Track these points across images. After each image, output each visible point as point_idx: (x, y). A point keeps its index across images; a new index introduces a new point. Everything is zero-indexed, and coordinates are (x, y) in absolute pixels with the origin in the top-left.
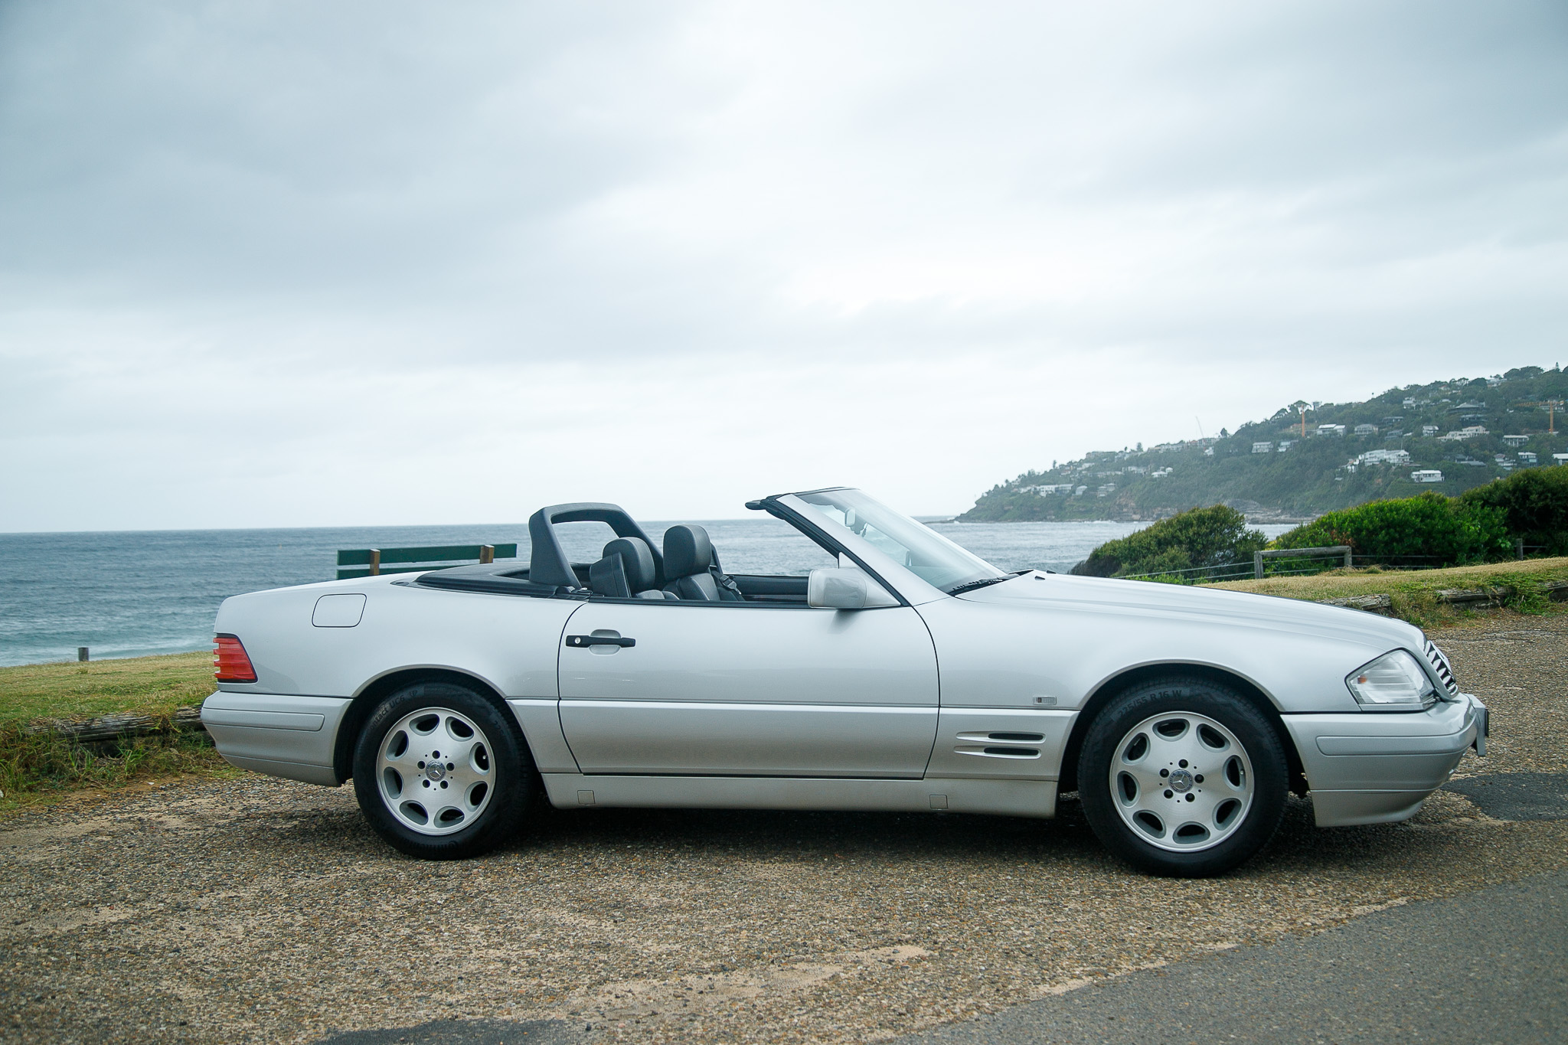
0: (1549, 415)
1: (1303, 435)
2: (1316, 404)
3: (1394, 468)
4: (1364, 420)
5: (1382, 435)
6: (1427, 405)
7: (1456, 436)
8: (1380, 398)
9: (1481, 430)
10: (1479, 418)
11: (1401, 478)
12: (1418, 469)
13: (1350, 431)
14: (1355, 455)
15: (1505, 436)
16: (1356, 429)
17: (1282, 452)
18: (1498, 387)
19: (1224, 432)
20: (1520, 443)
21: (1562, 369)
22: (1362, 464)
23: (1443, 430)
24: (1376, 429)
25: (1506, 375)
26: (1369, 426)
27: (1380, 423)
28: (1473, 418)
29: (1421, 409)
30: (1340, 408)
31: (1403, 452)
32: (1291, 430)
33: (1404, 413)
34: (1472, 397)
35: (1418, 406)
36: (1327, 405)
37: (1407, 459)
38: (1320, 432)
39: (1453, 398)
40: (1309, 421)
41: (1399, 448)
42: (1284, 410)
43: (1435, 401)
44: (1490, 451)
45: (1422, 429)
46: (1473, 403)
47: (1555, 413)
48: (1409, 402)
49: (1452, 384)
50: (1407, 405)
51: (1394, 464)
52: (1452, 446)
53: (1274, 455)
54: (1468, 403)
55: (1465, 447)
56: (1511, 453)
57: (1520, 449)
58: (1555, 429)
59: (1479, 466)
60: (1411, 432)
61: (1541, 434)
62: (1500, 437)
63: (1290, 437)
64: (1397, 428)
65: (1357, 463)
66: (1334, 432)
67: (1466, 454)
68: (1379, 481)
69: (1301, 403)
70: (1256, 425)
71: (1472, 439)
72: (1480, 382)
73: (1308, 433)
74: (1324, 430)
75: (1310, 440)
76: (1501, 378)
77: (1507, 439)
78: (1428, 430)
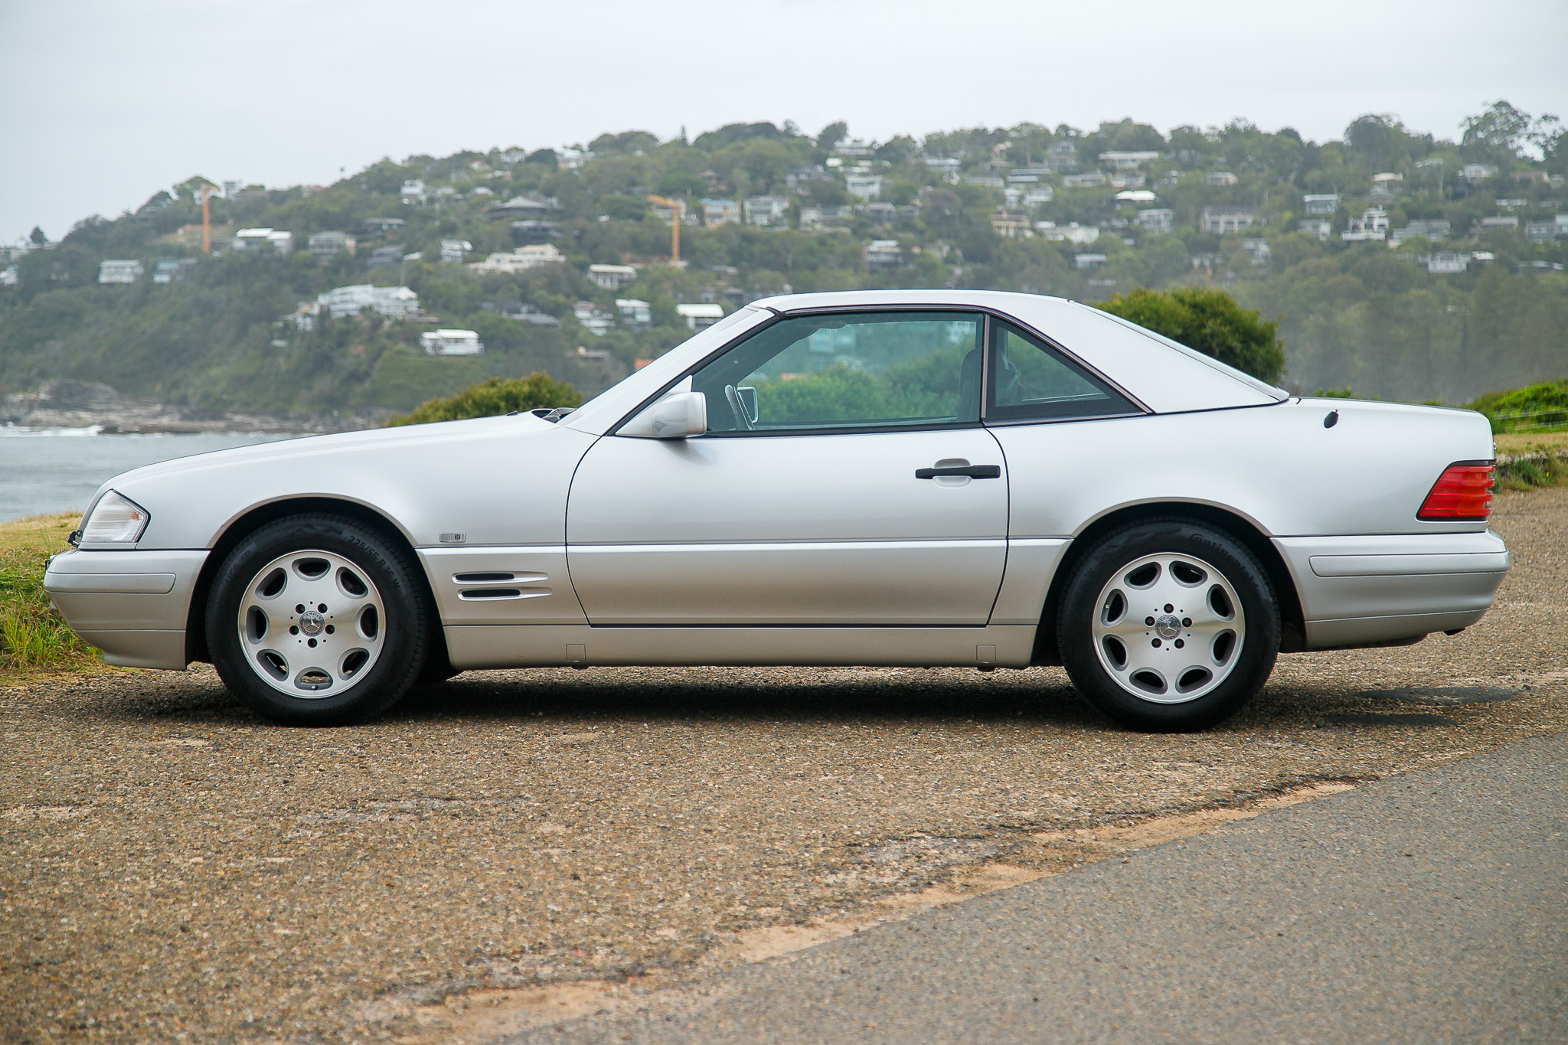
0: (670, 230)
1: (206, 247)
2: (229, 185)
3: (387, 323)
4: (328, 223)
5: (362, 254)
6: (448, 198)
7: (503, 263)
8: (356, 180)
9: (548, 253)
10: (545, 230)
11: (401, 346)
12: (433, 327)
13: (300, 244)
14: (308, 292)
15: (595, 268)
16: (312, 242)
17: (161, 284)
18: (579, 169)
19: (37, 235)
20: (621, 282)
21: (691, 138)
22: (325, 313)
23: (480, 251)
24: (350, 243)
25: (593, 146)
26: (335, 236)
27: (360, 232)
28: (535, 229)
29: (437, 206)
30: (277, 196)
31: (405, 293)
32: (180, 237)
33: (405, 212)
34: (530, 187)
35: (431, 200)
36: (252, 188)
37: (414, 306)
38: (239, 245)
39: (496, 186)
40: (218, 221)
41: (396, 284)
42: (164, 195)
43: (464, 190)
44: (567, 296)
45: (441, 247)
46: (535, 199)
47: (683, 226)
48: (414, 190)
49: (492, 159)
50: (411, 196)
51: (388, 317)
52: (495, 284)
53: (145, 291)
54: (526, 196)
55: (521, 287)
56: (605, 301)
57: (621, 293)
58: (682, 255)
59: (547, 326)
60: (419, 250)
61: (656, 265)
62: (583, 268)
63: (180, 253)
64: (393, 243)
65: (316, 310)
66: (269, 246)
67: (524, 299)
68: (357, 350)
69: (198, 182)
70: (108, 225)
71: (535, 271)
72: (545, 157)
73: (215, 246)
74: (249, 240)
75: (220, 260)
76: (582, 151)
77: (597, 273)
78: (453, 248)
